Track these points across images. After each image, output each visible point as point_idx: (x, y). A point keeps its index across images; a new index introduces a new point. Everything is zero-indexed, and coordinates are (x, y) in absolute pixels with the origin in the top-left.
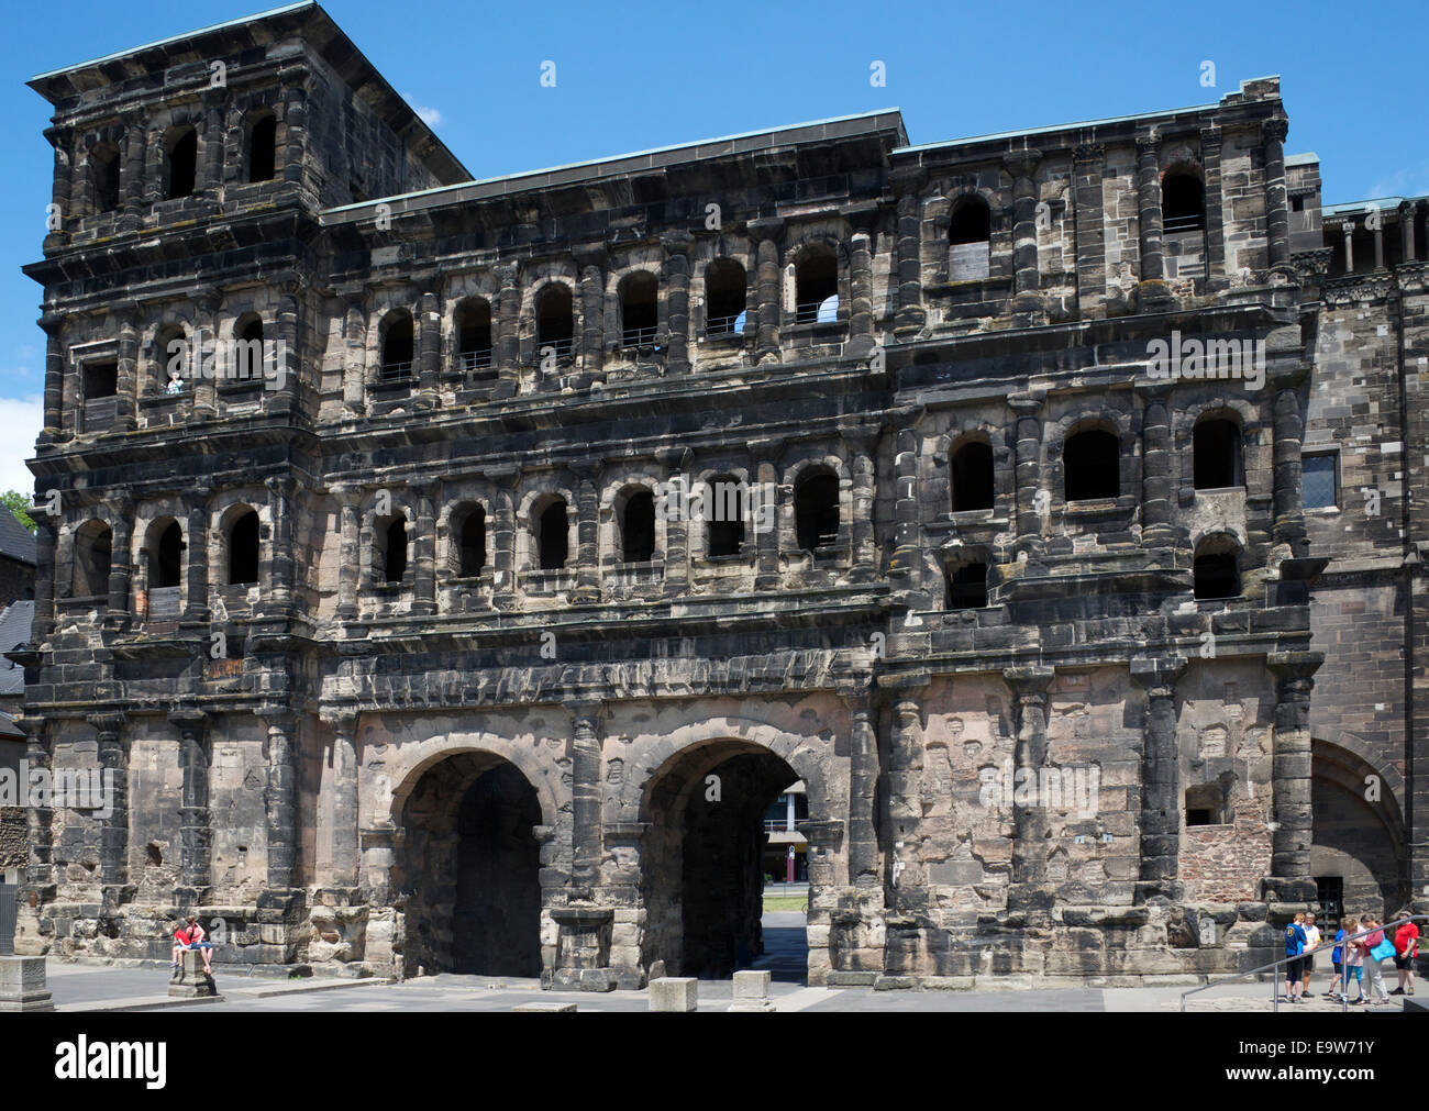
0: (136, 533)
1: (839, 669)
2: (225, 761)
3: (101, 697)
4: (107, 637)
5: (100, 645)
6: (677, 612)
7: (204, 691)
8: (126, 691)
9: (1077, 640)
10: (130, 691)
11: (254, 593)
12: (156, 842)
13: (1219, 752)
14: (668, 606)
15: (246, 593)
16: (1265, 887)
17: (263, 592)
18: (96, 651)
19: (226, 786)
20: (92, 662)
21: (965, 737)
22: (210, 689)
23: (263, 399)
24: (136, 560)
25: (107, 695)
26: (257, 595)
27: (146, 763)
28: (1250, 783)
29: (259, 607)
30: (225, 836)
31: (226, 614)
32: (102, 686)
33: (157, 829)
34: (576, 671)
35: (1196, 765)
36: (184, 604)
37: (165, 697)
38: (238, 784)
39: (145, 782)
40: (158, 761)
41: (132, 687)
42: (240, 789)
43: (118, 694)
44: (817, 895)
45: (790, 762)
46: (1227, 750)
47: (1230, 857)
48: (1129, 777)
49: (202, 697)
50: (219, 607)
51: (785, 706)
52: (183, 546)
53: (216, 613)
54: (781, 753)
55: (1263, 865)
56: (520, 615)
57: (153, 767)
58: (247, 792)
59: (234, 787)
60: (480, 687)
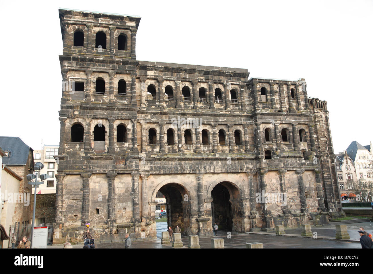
0: (91, 127)
1: (247, 168)
2: (119, 186)
3: (84, 169)
4: (86, 153)
5: (84, 155)
6: (218, 156)
7: (116, 168)
8: (92, 167)
9: (289, 166)
10: (94, 167)
11: (126, 145)
12: (98, 208)
13: (308, 186)
14: (216, 154)
15: (124, 144)
16: (318, 209)
17: (129, 145)
18: (83, 157)
19: (120, 192)
20: (82, 159)
21: (272, 182)
22: (118, 168)
23: (127, 100)
24: (91, 134)
25: (86, 168)
26: (127, 145)
27: (95, 186)
28: (314, 191)
29: (128, 148)
30: (120, 205)
31: (119, 149)
32: (85, 166)
33: (98, 204)
34: (199, 166)
35: (306, 187)
36: (106, 146)
37: (105, 169)
38: (124, 192)
39: (95, 192)
40: (99, 186)
41: (94, 166)
42: (124, 193)
43: (90, 168)
44: (245, 213)
45: (238, 186)
46: (310, 185)
47: (313, 204)
48: (297, 190)
49: (116, 170)
50: (117, 147)
51: (236, 175)
52: (106, 132)
53: (116, 149)
54: (237, 184)
55: (317, 205)
56: (186, 154)
57: (97, 187)
58: (126, 194)
59: (122, 192)
60: (179, 169)
